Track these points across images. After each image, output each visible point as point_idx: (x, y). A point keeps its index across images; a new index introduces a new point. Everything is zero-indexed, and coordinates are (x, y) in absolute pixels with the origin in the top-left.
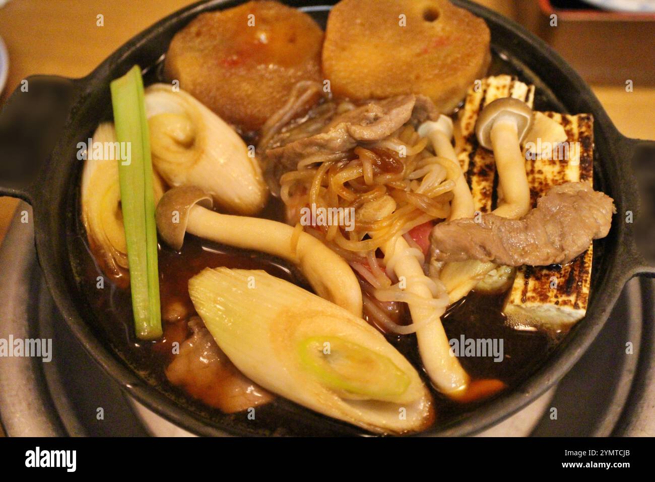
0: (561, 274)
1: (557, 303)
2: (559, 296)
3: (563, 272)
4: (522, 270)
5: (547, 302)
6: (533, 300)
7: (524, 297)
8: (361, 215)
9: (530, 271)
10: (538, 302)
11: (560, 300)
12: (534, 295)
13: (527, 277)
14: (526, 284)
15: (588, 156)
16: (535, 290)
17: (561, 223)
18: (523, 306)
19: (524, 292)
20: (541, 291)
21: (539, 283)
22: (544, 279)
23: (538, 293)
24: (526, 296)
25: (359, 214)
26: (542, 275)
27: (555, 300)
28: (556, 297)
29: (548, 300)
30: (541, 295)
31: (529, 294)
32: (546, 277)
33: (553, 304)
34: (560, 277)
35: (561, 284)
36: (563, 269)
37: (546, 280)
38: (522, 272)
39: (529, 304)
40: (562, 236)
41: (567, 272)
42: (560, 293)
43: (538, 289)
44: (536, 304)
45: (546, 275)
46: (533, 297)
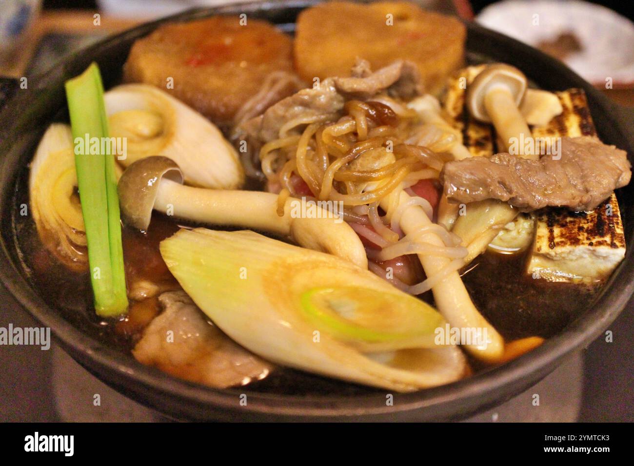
0: (588, 220)
1: (591, 244)
2: (591, 238)
3: (589, 218)
4: (544, 220)
5: (579, 245)
6: (562, 244)
7: (552, 243)
8: (358, 164)
9: (552, 220)
10: (569, 245)
11: (594, 241)
12: (563, 239)
13: (550, 225)
14: (551, 232)
15: (588, 123)
16: (562, 235)
17: (580, 167)
18: (552, 252)
19: (551, 239)
20: (570, 236)
21: (565, 229)
22: (570, 226)
23: (567, 238)
24: (553, 241)
25: (357, 165)
26: (567, 223)
27: (588, 242)
28: (588, 239)
29: (581, 242)
30: (570, 240)
31: (557, 240)
32: (572, 224)
33: (587, 246)
34: (588, 223)
35: (590, 228)
36: (588, 216)
37: (573, 226)
38: (543, 221)
39: (559, 249)
40: (584, 178)
41: (595, 217)
42: (592, 236)
43: (565, 234)
44: (568, 248)
45: (571, 222)
46: (562, 242)
